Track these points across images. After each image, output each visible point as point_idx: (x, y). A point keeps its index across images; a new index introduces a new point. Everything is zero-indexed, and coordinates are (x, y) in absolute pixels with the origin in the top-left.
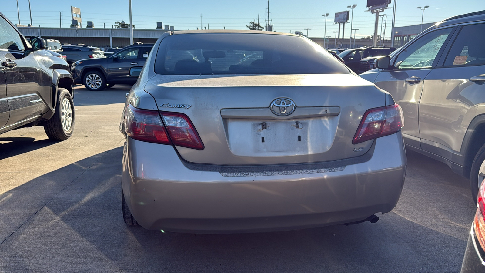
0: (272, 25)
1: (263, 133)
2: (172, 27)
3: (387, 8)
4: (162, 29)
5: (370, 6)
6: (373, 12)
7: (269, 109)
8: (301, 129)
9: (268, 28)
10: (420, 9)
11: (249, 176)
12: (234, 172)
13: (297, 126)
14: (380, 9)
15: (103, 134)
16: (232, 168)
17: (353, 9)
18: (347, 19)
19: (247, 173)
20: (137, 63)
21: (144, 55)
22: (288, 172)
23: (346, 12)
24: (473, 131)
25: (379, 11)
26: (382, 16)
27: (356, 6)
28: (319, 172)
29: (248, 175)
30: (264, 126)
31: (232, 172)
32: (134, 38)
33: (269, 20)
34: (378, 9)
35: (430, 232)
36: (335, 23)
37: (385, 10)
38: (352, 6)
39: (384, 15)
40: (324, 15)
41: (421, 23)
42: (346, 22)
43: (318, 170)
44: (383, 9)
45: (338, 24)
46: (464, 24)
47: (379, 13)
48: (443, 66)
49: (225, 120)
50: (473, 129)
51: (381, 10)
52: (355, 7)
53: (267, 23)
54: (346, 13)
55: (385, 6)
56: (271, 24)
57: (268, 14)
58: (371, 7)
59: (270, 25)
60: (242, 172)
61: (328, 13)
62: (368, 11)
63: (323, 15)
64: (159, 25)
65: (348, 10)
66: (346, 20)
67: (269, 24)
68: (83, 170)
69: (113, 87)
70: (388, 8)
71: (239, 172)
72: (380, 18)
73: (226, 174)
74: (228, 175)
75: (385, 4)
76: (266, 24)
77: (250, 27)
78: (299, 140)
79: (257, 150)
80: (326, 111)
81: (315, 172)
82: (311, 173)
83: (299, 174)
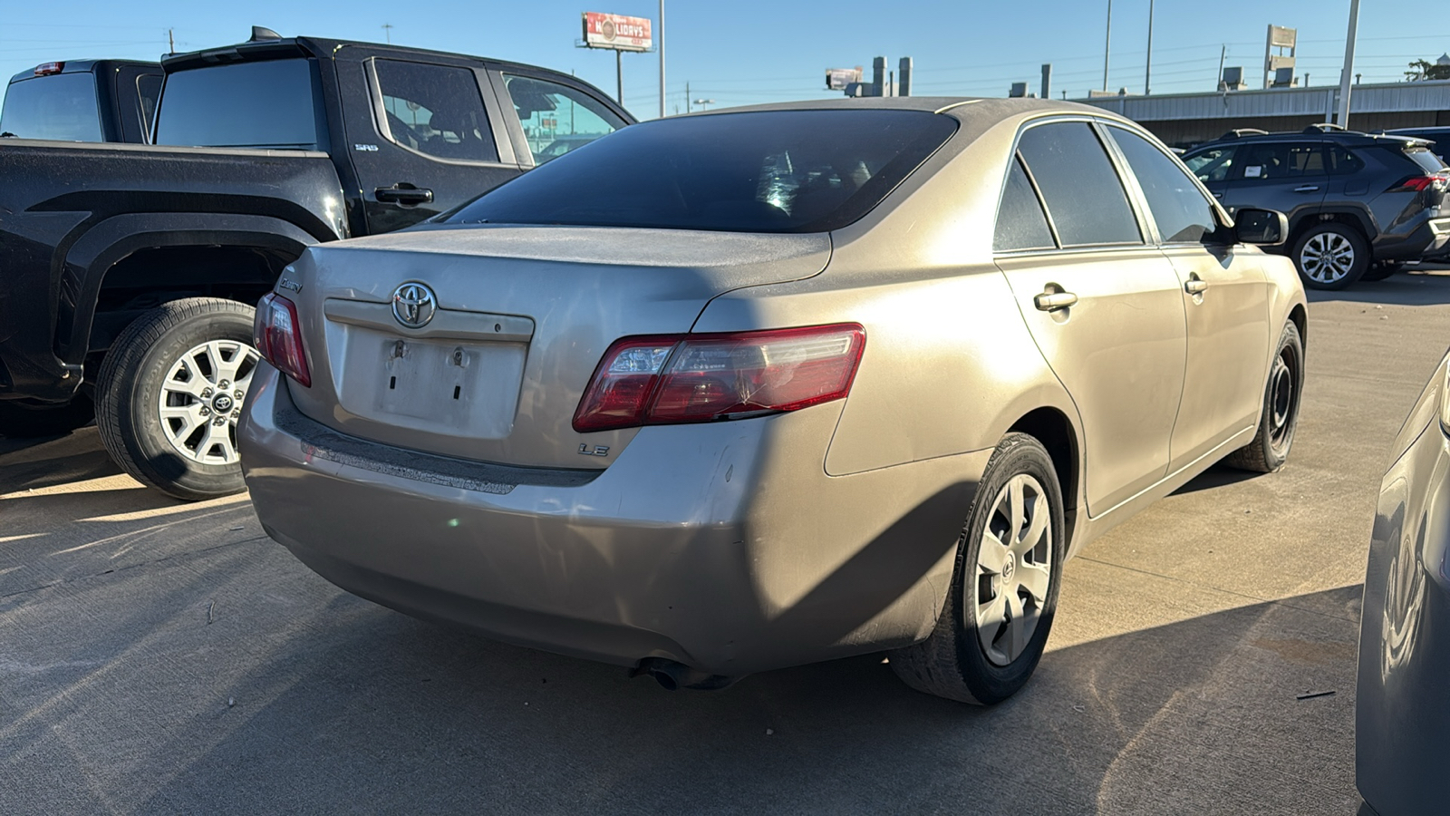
1: (398, 367)
12: (319, 446)
13: (457, 360)
21: (1248, 168)
22: (397, 468)
28: (452, 486)
30: (399, 351)
43: (452, 478)
60: (329, 449)
74: (309, 450)
78: (456, 396)
79: (380, 405)
80: (497, 327)
81: (445, 483)
82: (437, 481)
83: (414, 479)
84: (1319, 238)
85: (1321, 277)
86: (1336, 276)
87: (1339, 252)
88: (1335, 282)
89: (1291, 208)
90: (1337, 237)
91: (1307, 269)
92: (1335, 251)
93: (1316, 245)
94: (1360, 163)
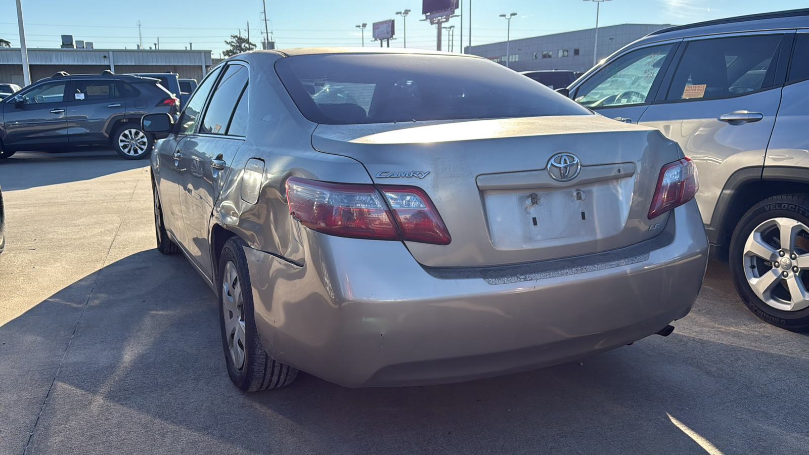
0: (273, 41)
1: (533, 211)
2: (91, 44)
3: (453, 16)
4: (73, 47)
5: (427, 13)
6: (433, 22)
7: (545, 171)
8: (583, 200)
9: (266, 46)
10: (504, 17)
11: (527, 280)
12: (504, 276)
13: (579, 197)
14: (443, 18)
15: (63, 243)
16: (495, 271)
17: (405, 16)
18: (393, 33)
19: (523, 277)
20: (63, 111)
21: (76, 94)
22: (579, 268)
23: (389, 21)
24: (733, 192)
25: (441, 20)
26: (448, 28)
27: (409, 13)
28: (619, 266)
29: (525, 279)
30: (535, 200)
31: (503, 276)
32: (29, 65)
33: (267, 33)
34: (440, 18)
35: (702, 343)
36: (373, 39)
37: (450, 19)
38: (403, 12)
39: (450, 27)
40: (359, 26)
41: (506, 40)
42: (391, 38)
43: (617, 262)
44: (447, 17)
45: (379, 41)
46: (690, 39)
47: (441, 24)
48: (666, 101)
49: (482, 192)
50: (732, 189)
51: (445, 20)
52: (407, 13)
53: (264, 37)
54: (390, 24)
55: (451, 13)
56: (272, 39)
57: (265, 21)
58: (429, 14)
59: (270, 40)
60: (516, 275)
61: (365, 23)
62: (424, 20)
63: (357, 26)
64: (67, 41)
65: (392, 19)
66: (390, 34)
67: (268, 40)
68: (77, 310)
69: (12, 157)
70: (456, 16)
71: (512, 276)
72: (444, 32)
73: (494, 280)
74: (497, 282)
75: (449, 9)
76: (263, 39)
77: (233, 44)
78: (583, 218)
79: (529, 239)
80: (619, 171)
81: (614, 266)
82: (609, 267)
83: (595, 270)
84: (127, 132)
85: (132, 153)
86: (140, 152)
87: (139, 139)
88: (140, 155)
89: (108, 117)
90: (136, 131)
91: (124, 149)
92: (137, 139)
93: (125, 136)
94: (139, 93)
